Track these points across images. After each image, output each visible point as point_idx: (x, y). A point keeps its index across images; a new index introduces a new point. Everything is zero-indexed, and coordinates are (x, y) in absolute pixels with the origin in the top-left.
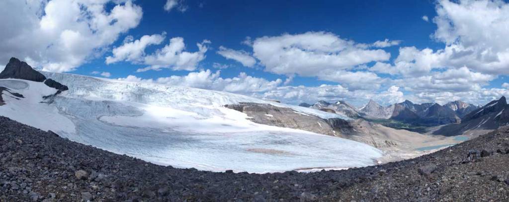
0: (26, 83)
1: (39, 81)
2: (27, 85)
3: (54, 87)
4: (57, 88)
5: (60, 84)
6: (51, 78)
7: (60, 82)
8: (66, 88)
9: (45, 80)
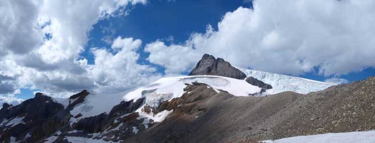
0: (226, 80)
1: (240, 79)
2: (228, 82)
3: (256, 85)
4: (260, 87)
5: (262, 82)
6: (252, 76)
7: (262, 80)
8: (269, 87)
9: (246, 79)
